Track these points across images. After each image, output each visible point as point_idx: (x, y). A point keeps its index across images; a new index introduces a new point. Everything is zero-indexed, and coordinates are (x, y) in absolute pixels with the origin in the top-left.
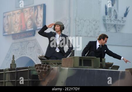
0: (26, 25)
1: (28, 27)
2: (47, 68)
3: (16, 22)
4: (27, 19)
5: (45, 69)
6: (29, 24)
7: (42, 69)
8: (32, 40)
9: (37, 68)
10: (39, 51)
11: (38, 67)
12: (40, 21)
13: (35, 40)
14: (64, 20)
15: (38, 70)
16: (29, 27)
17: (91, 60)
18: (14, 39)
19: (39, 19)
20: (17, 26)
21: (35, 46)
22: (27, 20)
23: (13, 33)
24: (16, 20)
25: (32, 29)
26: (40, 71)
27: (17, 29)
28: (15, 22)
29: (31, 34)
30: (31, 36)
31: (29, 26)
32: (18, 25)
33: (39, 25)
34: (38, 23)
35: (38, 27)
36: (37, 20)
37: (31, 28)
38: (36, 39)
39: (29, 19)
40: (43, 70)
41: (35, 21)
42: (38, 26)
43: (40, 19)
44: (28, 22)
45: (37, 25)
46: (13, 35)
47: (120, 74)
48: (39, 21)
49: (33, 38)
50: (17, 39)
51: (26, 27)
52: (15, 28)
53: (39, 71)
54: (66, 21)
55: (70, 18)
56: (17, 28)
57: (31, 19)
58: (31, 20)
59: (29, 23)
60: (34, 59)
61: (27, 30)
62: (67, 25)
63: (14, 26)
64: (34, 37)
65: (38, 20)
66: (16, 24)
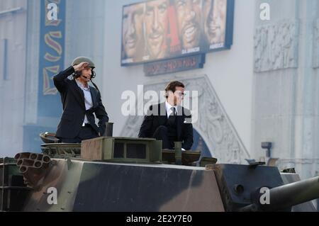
0: (181, 39)
1: (186, 45)
2: (42, 162)
3: (154, 31)
4: (184, 23)
5: (37, 163)
6: (188, 36)
7: (31, 163)
8: (195, 79)
9: (20, 162)
10: (213, 107)
11: (23, 159)
12: (219, 27)
13: (205, 78)
14: (283, 27)
15: (21, 166)
16: (189, 45)
17: (145, 146)
18: (149, 74)
19: (214, 24)
20: (156, 40)
21: (203, 94)
22: (185, 26)
23: (146, 58)
24: (156, 25)
25: (198, 49)
26: (27, 167)
27: (157, 50)
28: (153, 29)
29: (194, 63)
30: (193, 68)
31: (189, 40)
32: (161, 37)
33: (215, 40)
35: (214, 43)
36: (209, 27)
37: (194, 47)
38: (206, 75)
39: (189, 24)
40: (34, 166)
41: (206, 29)
42: (212, 42)
43: (219, 24)
44: (187, 31)
46: (146, 63)
47: (192, 177)
48: (217, 28)
49: (198, 73)
50: (157, 75)
51: (182, 44)
52: (153, 47)
53: (24, 169)
54: (288, 28)
55: (299, 21)
56: (158, 46)
57: (194, 22)
58: (195, 26)
59: (189, 33)
60: (201, 128)
61: (184, 52)
62: (291, 40)
63: (151, 40)
64: (201, 69)
66: (156, 36)
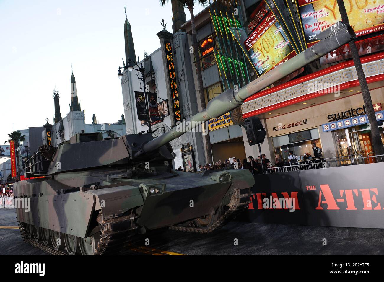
2: (49, 148)
7: (43, 149)
26: (43, 151)
33: (166, 114)
34: (165, 113)
40: (46, 150)
45: (164, 114)
47: (113, 143)
65: (164, 110)
